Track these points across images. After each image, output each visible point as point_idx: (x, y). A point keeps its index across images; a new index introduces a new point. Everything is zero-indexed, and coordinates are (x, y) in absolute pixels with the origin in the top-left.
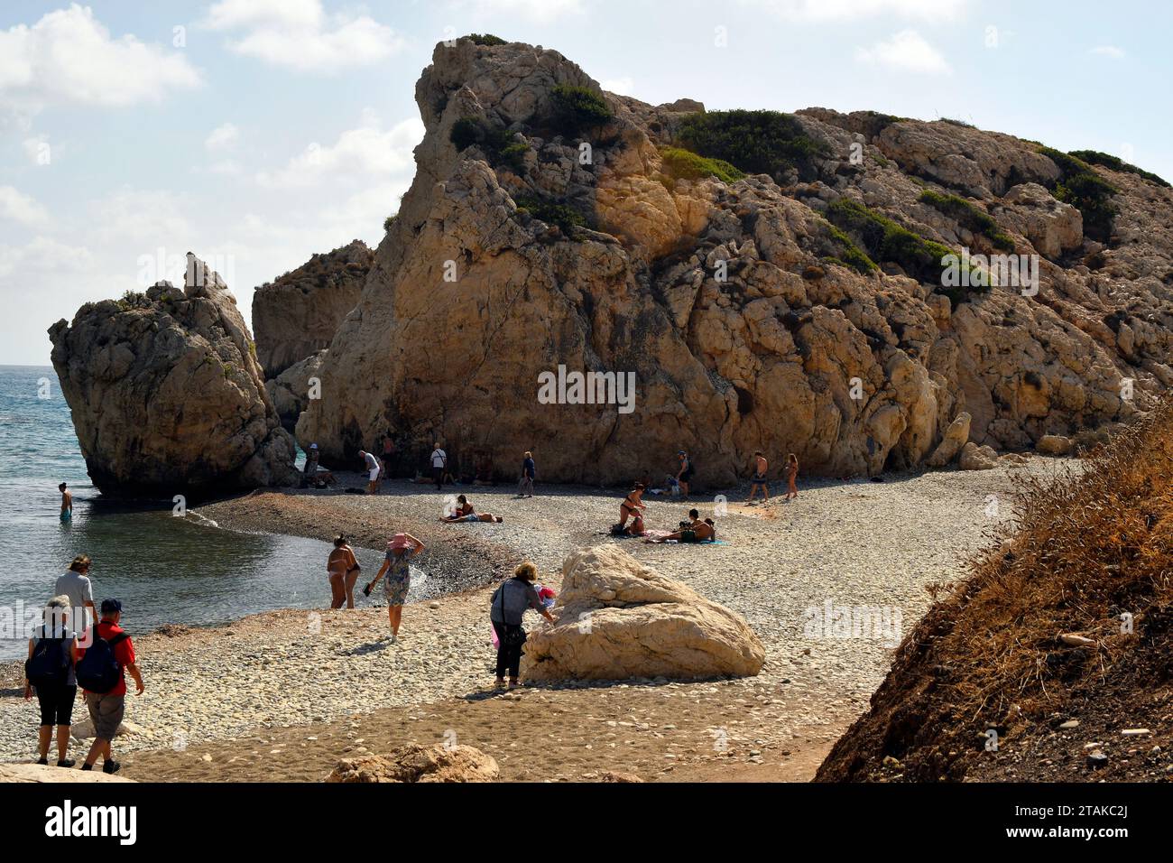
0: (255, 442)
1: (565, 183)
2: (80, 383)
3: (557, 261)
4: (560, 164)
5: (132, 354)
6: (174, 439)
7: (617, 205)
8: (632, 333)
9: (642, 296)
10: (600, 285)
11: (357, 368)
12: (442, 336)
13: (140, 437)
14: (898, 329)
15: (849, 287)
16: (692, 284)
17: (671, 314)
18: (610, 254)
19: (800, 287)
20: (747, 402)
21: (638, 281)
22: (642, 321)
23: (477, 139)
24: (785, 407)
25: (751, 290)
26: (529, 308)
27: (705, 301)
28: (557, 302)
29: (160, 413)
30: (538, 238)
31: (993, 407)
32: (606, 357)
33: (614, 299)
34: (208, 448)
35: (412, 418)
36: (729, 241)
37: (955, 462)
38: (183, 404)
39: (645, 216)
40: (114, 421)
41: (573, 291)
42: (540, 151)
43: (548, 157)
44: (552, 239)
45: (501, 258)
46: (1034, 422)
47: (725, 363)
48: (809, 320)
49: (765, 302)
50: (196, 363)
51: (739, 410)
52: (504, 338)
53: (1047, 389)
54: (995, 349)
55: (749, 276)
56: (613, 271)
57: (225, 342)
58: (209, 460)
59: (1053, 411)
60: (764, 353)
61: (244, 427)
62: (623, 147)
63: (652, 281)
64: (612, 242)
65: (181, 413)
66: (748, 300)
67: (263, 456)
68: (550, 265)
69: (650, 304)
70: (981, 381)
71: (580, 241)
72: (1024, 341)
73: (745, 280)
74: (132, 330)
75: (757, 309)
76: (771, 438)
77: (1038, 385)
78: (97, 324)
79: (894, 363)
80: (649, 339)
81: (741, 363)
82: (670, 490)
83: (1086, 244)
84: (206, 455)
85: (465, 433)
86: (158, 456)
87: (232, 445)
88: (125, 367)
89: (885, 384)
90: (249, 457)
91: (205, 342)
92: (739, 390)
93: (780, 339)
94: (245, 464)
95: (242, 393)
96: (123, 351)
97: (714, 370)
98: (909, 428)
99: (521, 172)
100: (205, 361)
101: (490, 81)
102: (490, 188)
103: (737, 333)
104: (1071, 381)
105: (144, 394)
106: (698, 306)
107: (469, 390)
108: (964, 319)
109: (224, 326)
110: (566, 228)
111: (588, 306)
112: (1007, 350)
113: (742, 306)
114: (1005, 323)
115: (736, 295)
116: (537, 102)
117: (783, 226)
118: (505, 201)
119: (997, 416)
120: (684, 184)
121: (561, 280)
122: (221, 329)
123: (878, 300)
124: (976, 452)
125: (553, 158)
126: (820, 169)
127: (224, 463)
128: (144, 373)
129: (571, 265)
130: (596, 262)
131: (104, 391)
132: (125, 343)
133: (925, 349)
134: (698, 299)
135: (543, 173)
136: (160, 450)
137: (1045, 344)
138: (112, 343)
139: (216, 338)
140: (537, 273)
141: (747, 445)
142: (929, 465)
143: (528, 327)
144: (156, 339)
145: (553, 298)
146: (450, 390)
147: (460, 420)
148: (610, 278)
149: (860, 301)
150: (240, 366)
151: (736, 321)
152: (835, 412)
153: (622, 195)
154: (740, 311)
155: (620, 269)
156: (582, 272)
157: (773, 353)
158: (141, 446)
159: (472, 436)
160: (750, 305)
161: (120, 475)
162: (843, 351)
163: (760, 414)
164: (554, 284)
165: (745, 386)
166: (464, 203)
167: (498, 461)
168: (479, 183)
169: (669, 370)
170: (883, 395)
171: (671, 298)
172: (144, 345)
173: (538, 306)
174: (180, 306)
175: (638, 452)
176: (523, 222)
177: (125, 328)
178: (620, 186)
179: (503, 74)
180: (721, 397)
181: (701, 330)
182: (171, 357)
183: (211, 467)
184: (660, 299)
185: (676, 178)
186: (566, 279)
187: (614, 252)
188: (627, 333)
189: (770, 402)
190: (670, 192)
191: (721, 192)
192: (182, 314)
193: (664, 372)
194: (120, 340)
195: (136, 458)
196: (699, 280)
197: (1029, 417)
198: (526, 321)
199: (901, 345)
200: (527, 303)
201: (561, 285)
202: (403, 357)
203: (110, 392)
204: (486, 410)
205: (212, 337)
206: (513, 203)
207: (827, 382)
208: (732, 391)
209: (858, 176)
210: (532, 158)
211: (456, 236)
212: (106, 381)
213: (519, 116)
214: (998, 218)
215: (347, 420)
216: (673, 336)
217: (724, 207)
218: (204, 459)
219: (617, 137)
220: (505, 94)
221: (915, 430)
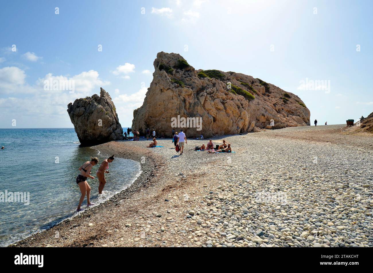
0: (113, 130)
1: (180, 77)
2: (72, 117)
3: (179, 91)
4: (179, 73)
5: (84, 110)
6: (94, 129)
7: (190, 81)
8: (193, 106)
9: (195, 98)
10: (187, 96)
11: (142, 117)
12: (156, 107)
13: (86, 129)
14: (242, 105)
15: (233, 97)
16: (204, 96)
17: (200, 102)
18: (189, 90)
19: (225, 96)
20: (215, 120)
21: (194, 96)
22: (195, 104)
23: (164, 68)
24: (222, 120)
25: (215, 97)
26: (173, 101)
27: (207, 99)
28: (178, 100)
29: (90, 123)
30: (175, 87)
31: (256, 121)
32: (188, 111)
33: (189, 99)
34: (102, 131)
35: (150, 125)
36: (211, 88)
37: (253, 131)
38: (96, 121)
39: (195, 83)
40: (80, 126)
41: (182, 97)
42: (176, 71)
43: (177, 72)
44: (178, 87)
45: (168, 90)
46: (263, 123)
47: (211, 112)
48: (227, 102)
49: (218, 99)
50: (99, 111)
51: (213, 121)
52: (168, 107)
53: (266, 117)
54: (256, 110)
55: (215, 94)
56: (189, 94)
57: (107, 107)
58: (102, 134)
59: (266, 121)
60: (218, 109)
61: (110, 126)
62: (191, 71)
63: (197, 96)
64: (189, 87)
65: (95, 123)
66: (215, 99)
67: (115, 133)
68: (177, 92)
69: (196, 100)
70: (254, 116)
71: (183, 87)
72: (261, 108)
73: (214, 95)
74: (85, 104)
75: (217, 101)
76: (219, 127)
77: (264, 116)
78: (78, 103)
79: (242, 111)
80: (196, 107)
81: (213, 112)
82: (201, 138)
83: (266, 93)
84: (101, 133)
85: (160, 127)
86: (90, 133)
87: (107, 131)
88: (82, 113)
89: (240, 115)
90: (111, 133)
91: (102, 107)
92: (214, 117)
93: (221, 106)
94: (110, 135)
95: (110, 118)
96: (82, 109)
97: (208, 113)
98: (244, 124)
99: (172, 75)
100: (101, 111)
101: (167, 59)
102: (166, 76)
103: (213, 105)
104: (270, 115)
105: (86, 119)
106: (205, 100)
107: (161, 119)
108: (251, 104)
109: (108, 104)
110: (180, 85)
111: (184, 101)
112: (259, 110)
113: (214, 100)
114: (258, 105)
115: (213, 98)
116: (175, 63)
117: (221, 85)
118: (169, 79)
119: (257, 122)
120: (202, 78)
121: (179, 95)
122: (107, 104)
123: (238, 99)
124: (257, 129)
125: (178, 72)
126: (224, 79)
127: (106, 135)
128: (87, 114)
129: (181, 92)
130: (186, 92)
131: (78, 118)
132: (83, 107)
133: (247, 108)
134: (205, 99)
135: (176, 75)
136: (91, 132)
137: (265, 109)
138: (80, 107)
139: (105, 106)
140: (175, 94)
141: (215, 128)
142: (248, 132)
143: (173, 105)
144: (90, 106)
145: (178, 99)
146: (157, 119)
147: (159, 125)
148: (189, 95)
149: (235, 99)
150: (110, 112)
151: (213, 103)
152: (232, 121)
153: (191, 80)
154: (213, 101)
155: (191, 93)
156: (183, 94)
157: (220, 109)
158: (86, 132)
159: (161, 128)
160: (215, 100)
161: (82, 138)
162: (233, 109)
163: (217, 122)
164: (178, 96)
165: (214, 116)
166: (161, 79)
167: (166, 133)
168: (164, 75)
169: (200, 113)
170: (240, 117)
171: (200, 99)
172: (88, 108)
173: (175, 100)
174: (97, 99)
175: (194, 130)
176: (172, 83)
177: (84, 104)
178: (191, 78)
179: (169, 57)
180: (210, 119)
181: (206, 105)
182: (93, 110)
183: (103, 136)
184: (198, 99)
185: (201, 77)
186: (180, 95)
187: (190, 89)
188: (192, 106)
189: (219, 119)
190: (200, 79)
191: (209, 79)
192: (98, 101)
193: (199, 114)
194: (82, 107)
195: (85, 134)
196: (206, 95)
197: (262, 122)
198: (173, 103)
199: (243, 108)
200: (173, 100)
201: (179, 96)
202: (148, 112)
203: (79, 119)
204: (164, 123)
205: (104, 106)
206: (170, 80)
207: (230, 115)
208: (212, 117)
209: (230, 80)
210: (174, 72)
211: (159, 86)
212: (78, 116)
213: (172, 66)
214: (253, 87)
215: (140, 127)
216: (201, 106)
217: (210, 82)
218: (101, 134)
219: (190, 70)
220: (169, 61)
221: (245, 125)
